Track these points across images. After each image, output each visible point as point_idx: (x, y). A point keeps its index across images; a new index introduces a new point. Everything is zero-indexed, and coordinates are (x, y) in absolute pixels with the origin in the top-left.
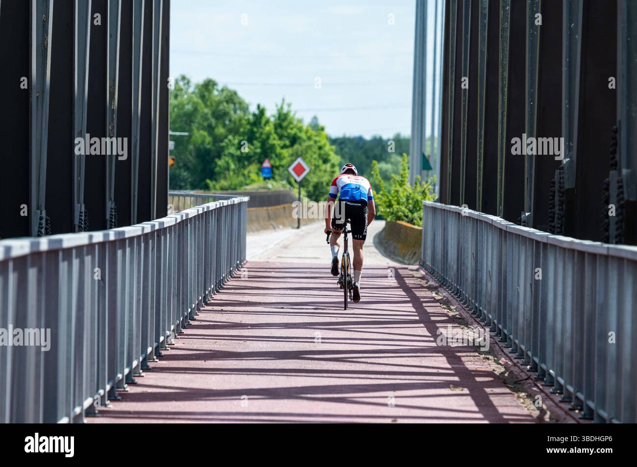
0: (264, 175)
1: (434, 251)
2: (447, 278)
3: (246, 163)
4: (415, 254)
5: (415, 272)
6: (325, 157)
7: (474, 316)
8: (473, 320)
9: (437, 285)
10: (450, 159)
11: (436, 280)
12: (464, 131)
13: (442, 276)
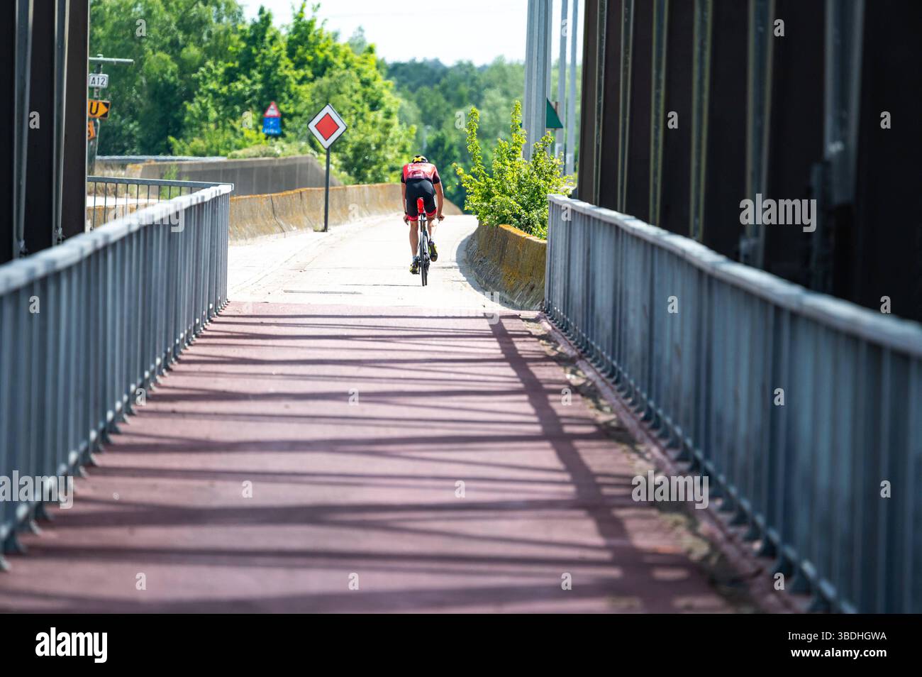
0: (266, 131)
1: (569, 286)
2: (593, 343)
3: (238, 108)
4: (532, 288)
5: (532, 324)
6: (375, 98)
7: (647, 425)
8: (644, 435)
9: (575, 353)
10: (599, 120)
11: (572, 342)
12: (626, 69)
13: (583, 338)
